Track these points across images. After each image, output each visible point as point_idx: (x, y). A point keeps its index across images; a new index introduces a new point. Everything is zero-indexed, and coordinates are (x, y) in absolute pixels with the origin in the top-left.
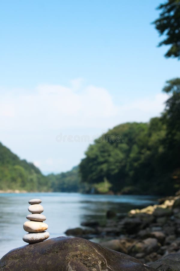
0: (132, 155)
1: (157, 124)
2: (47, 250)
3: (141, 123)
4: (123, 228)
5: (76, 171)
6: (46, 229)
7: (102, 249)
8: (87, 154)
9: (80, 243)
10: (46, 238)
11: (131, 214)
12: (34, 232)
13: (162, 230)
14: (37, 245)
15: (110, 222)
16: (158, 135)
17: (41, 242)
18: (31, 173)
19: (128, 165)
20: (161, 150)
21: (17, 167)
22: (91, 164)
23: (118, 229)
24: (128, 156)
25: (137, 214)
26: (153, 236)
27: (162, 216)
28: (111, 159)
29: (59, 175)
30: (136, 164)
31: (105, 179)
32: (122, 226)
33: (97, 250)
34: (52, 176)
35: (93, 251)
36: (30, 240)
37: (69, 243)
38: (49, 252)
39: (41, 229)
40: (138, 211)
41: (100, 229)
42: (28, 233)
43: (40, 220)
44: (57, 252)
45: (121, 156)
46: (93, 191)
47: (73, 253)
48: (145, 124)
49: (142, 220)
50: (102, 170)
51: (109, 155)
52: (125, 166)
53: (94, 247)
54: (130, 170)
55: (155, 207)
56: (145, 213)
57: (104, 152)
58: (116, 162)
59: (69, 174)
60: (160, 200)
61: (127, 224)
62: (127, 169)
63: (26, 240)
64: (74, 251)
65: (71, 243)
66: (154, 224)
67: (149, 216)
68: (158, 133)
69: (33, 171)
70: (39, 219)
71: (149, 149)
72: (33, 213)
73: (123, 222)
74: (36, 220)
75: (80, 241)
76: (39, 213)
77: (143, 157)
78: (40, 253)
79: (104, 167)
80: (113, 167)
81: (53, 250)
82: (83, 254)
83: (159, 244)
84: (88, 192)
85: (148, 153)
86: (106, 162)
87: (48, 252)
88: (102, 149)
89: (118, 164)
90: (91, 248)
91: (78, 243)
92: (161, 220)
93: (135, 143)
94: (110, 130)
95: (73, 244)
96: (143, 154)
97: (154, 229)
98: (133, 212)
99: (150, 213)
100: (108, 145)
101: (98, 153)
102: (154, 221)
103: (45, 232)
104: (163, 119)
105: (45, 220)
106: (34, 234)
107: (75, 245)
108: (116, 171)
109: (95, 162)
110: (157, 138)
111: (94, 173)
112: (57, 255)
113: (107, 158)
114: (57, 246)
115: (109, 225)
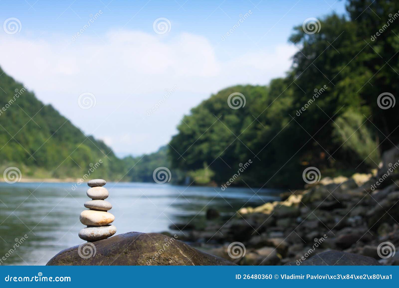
0: (244, 131)
1: (280, 88)
2: (111, 249)
3: (258, 87)
4: (229, 233)
5: (163, 153)
6: (112, 222)
7: (188, 250)
8: (179, 128)
9: (158, 241)
10: (111, 235)
11: (241, 214)
12: (95, 225)
13: (284, 237)
14: (98, 244)
15: (210, 224)
16: (282, 103)
17: (105, 240)
18: (100, 155)
19: (238, 144)
20: (285, 124)
21: (80, 146)
22: (185, 143)
23: (221, 235)
24: (238, 132)
25: (249, 213)
26: (271, 245)
27: (285, 216)
28: (214, 137)
29: (139, 158)
30: (249, 144)
31: (205, 164)
32: (227, 230)
33: (182, 251)
34: (130, 159)
35: (177, 252)
36: (89, 236)
37: (142, 241)
38: (115, 252)
39: (104, 221)
40: (251, 210)
41: (195, 233)
42: (86, 226)
43: (103, 209)
44: (126, 253)
45: (229, 132)
46: (188, 180)
47: (148, 254)
48: (264, 88)
49: (255, 222)
50: (201, 152)
51: (212, 131)
52: (233, 147)
53: (179, 247)
54: (241, 152)
55: (275, 204)
56: (260, 213)
57: (203, 126)
58: (222, 141)
59: (155, 157)
60: (282, 195)
61: (234, 228)
62: (237, 151)
63: (83, 236)
64: (149, 252)
65: (145, 241)
66: (274, 228)
67: (266, 216)
68: (283, 100)
69: (102, 152)
70: (102, 207)
71: (268, 123)
72: (94, 198)
73: (228, 225)
74: (97, 208)
75: (158, 238)
76: (103, 198)
77: (259, 133)
78: (102, 254)
79: (204, 147)
80: (217, 148)
81: (120, 250)
82: (162, 256)
83: (279, 256)
84: (181, 183)
85: (267, 128)
86: (207, 140)
87: (113, 252)
88: (201, 123)
89: (224, 144)
90: (174, 248)
91: (155, 240)
92: (282, 222)
93: (248, 114)
94: (213, 96)
95: (148, 242)
96: (259, 129)
97: (273, 234)
98: (244, 211)
99: (268, 213)
100: (210, 116)
101: (196, 128)
102: (273, 224)
103: (111, 225)
104: (288, 81)
105: (110, 208)
106: (94, 228)
107: (151, 243)
108: (221, 153)
109: (192, 141)
110: (281, 107)
111: (190, 157)
112: (126, 256)
113: (208, 135)
114: (125, 245)
115: (209, 228)
